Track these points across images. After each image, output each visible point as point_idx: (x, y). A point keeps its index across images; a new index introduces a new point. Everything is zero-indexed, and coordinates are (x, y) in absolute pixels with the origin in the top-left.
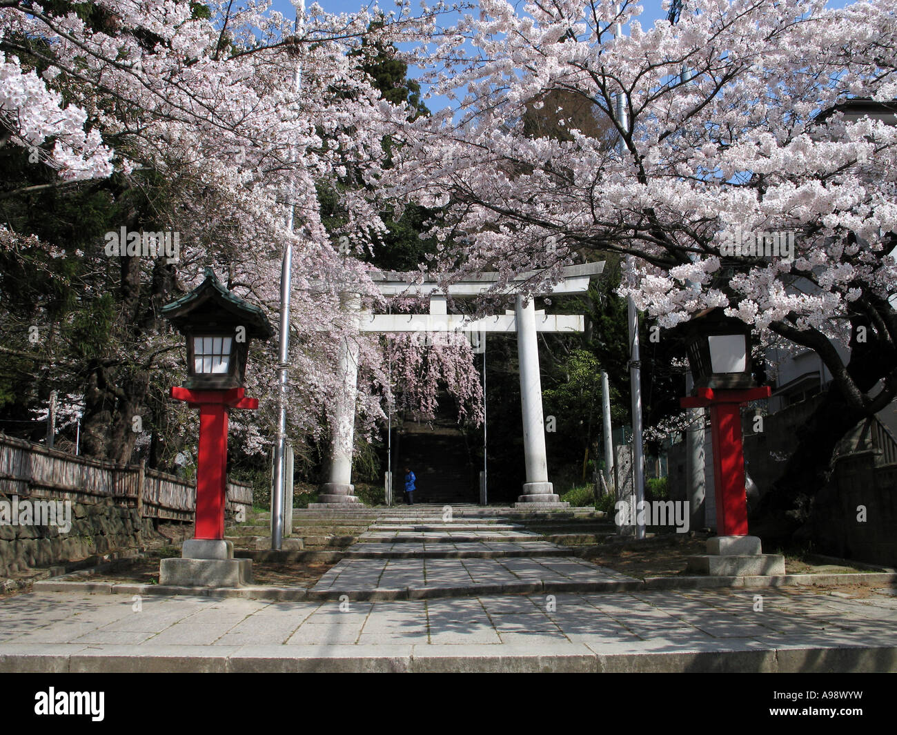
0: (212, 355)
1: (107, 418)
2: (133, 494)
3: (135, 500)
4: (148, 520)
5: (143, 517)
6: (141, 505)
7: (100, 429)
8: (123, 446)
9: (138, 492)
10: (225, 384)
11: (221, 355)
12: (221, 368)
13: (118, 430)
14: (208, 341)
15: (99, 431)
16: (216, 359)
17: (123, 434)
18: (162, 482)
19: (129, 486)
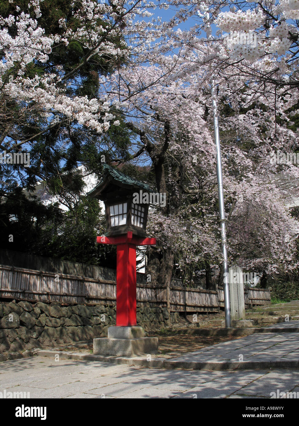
0: (119, 215)
1: (157, 262)
2: (165, 300)
3: (166, 303)
4: (176, 313)
5: (171, 312)
6: (169, 306)
7: (153, 268)
8: (165, 276)
9: (167, 299)
10: (125, 231)
11: (123, 214)
12: (123, 222)
13: (162, 268)
14: (116, 207)
15: (153, 269)
16: (121, 216)
17: (165, 269)
18: (187, 293)
19: (163, 296)
